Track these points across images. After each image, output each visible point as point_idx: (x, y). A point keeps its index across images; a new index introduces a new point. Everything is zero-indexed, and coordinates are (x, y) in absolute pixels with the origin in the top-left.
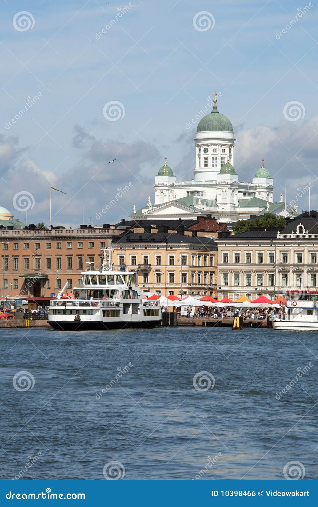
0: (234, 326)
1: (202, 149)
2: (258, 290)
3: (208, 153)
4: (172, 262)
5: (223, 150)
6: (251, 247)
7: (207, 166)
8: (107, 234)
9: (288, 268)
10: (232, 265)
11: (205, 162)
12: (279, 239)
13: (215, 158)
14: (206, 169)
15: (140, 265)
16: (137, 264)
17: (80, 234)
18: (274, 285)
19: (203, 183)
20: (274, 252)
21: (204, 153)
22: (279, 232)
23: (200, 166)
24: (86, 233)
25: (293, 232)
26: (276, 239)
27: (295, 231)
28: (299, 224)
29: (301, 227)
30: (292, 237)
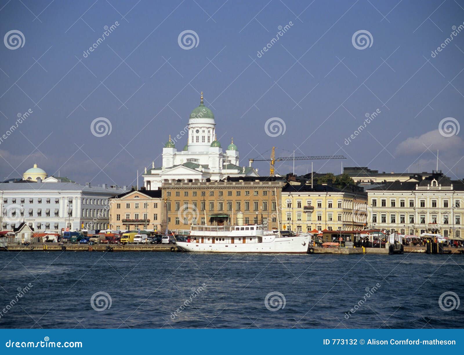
1: (195, 130)
3: (199, 133)
5: (209, 132)
7: (198, 142)
8: (277, 185)
10: (380, 208)
11: (197, 139)
12: (417, 190)
13: (203, 137)
14: (198, 143)
15: (305, 207)
16: (302, 207)
17: (256, 186)
18: (414, 222)
19: (197, 153)
20: (414, 199)
21: (196, 133)
22: (417, 185)
23: (193, 142)
24: (260, 184)
25: (429, 185)
26: (415, 190)
27: (430, 184)
28: (433, 179)
29: (434, 182)
30: (428, 189)
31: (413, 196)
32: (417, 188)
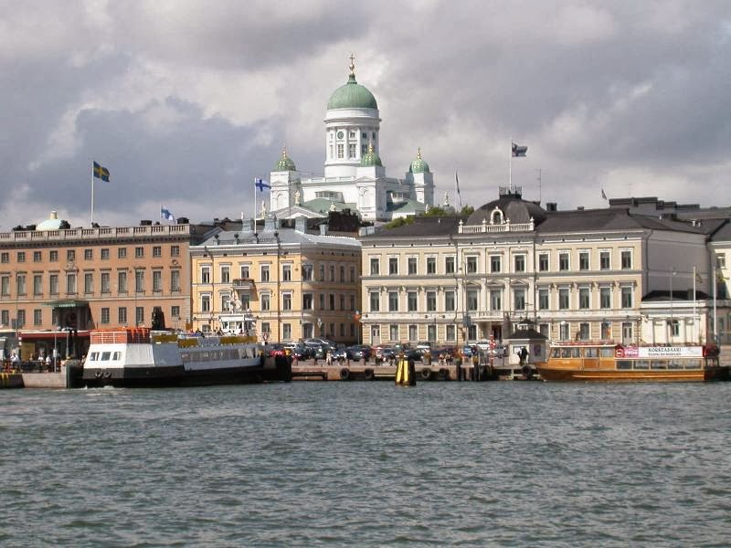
0: (398, 380)
1: (336, 133)
2: (429, 318)
4: (287, 276)
6: (416, 249)
8: (182, 233)
9: (477, 282)
10: (386, 278)
11: (339, 151)
12: (462, 234)
15: (236, 281)
16: (231, 281)
17: (139, 234)
18: (455, 309)
19: (338, 180)
20: (454, 255)
22: (461, 223)
24: (148, 232)
25: (484, 222)
26: (457, 233)
27: (488, 220)
28: (494, 208)
29: (497, 214)
30: (484, 230)
31: (452, 248)
32: (460, 231)
